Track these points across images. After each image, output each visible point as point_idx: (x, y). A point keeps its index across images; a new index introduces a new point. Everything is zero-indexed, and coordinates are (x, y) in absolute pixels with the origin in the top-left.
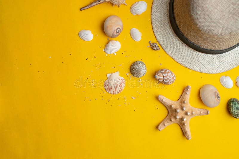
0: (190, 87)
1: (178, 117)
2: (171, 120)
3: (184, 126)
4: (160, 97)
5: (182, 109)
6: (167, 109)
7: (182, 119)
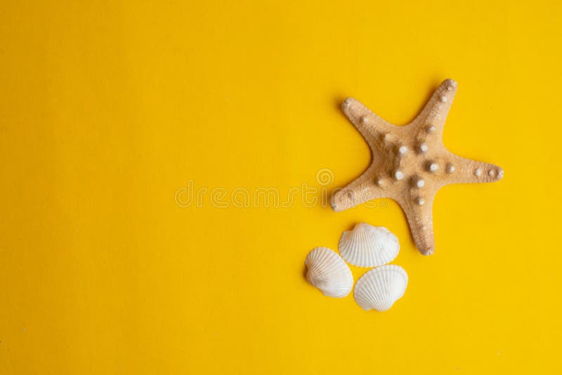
0: (454, 84)
1: (399, 175)
2: (375, 182)
3: (415, 208)
4: (349, 104)
5: (416, 148)
6: (370, 148)
7: (412, 182)
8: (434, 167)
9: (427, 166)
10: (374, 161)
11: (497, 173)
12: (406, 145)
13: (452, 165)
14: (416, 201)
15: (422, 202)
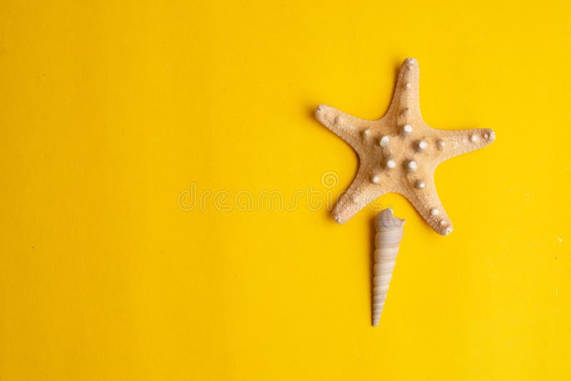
8: (423, 145)
9: (415, 146)
10: (362, 161)
11: (489, 135)
12: (388, 134)
13: (442, 141)
14: (416, 185)
15: (422, 185)
